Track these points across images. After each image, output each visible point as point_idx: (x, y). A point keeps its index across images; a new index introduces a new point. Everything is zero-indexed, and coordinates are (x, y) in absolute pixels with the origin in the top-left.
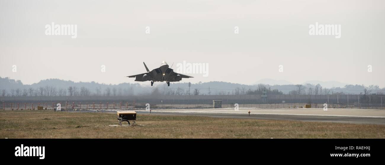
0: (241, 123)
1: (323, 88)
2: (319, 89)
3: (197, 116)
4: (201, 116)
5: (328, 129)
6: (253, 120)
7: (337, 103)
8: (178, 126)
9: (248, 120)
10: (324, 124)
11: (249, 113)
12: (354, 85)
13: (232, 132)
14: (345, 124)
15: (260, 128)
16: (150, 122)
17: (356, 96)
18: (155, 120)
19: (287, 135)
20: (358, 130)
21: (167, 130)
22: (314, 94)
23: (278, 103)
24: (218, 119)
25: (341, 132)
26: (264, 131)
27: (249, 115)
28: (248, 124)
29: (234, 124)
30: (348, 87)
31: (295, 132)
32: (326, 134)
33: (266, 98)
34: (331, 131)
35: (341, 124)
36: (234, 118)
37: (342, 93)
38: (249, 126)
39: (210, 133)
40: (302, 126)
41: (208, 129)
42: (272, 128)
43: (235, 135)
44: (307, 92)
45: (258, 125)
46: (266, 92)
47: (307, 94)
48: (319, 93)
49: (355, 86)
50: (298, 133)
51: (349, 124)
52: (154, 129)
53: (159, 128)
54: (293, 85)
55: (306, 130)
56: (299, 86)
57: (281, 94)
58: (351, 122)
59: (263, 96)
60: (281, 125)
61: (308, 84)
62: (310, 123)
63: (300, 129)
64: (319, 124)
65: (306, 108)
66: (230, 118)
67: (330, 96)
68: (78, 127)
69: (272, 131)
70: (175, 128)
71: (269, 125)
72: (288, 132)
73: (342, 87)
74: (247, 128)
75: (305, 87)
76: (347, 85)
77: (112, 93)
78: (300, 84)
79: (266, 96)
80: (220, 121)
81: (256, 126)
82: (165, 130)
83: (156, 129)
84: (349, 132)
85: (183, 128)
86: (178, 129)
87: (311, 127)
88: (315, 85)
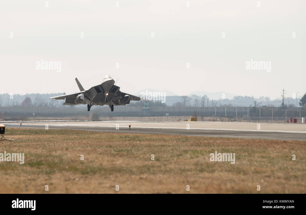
0: (121, 137)
1: (210, 99)
2: (206, 100)
3: (72, 129)
4: (77, 129)
5: (215, 144)
6: (134, 135)
7: (224, 116)
8: (51, 141)
9: (128, 134)
10: (211, 138)
11: (130, 126)
13: (110, 147)
14: (234, 139)
15: (142, 143)
16: (21, 136)
17: (246, 108)
18: (26, 134)
19: (171, 151)
20: (247, 145)
21: (39, 145)
22: (201, 106)
23: (161, 116)
24: (96, 133)
25: (229, 148)
26: (146, 146)
27: (130, 129)
28: (128, 139)
29: (113, 138)
30: (237, 98)
31: (180, 147)
32: (212, 150)
33: (148, 109)
34: (218, 146)
35: (228, 139)
36: (113, 132)
37: (230, 105)
38: (129, 140)
39: (86, 148)
40: (187, 141)
41: (84, 144)
42: (152, 143)
43: (114, 151)
44: (192, 104)
45: (140, 140)
46: (148, 104)
47: (192, 106)
48: (206, 105)
49: (244, 98)
50: (183, 148)
51: (237, 139)
52: (24, 144)
53: (30, 143)
54: (177, 96)
55: (192, 145)
56: (185, 97)
57: (163, 105)
58: (240, 137)
59: (144, 108)
60: (164, 140)
61: (194, 96)
62: (196, 138)
63: (184, 144)
64: (205, 139)
65: (191, 121)
66: (109, 132)
67: (218, 108)
69: (154, 146)
70: (49, 142)
71: (151, 140)
72: (172, 148)
73: (231, 98)
74: (127, 143)
75: (190, 99)
76: (235, 97)
78: (185, 95)
79: (148, 108)
80: (97, 135)
81: (137, 141)
82: (37, 145)
83: (27, 144)
84: (238, 147)
85: (57, 142)
86: (51, 144)
87: (196, 142)
88: (201, 96)
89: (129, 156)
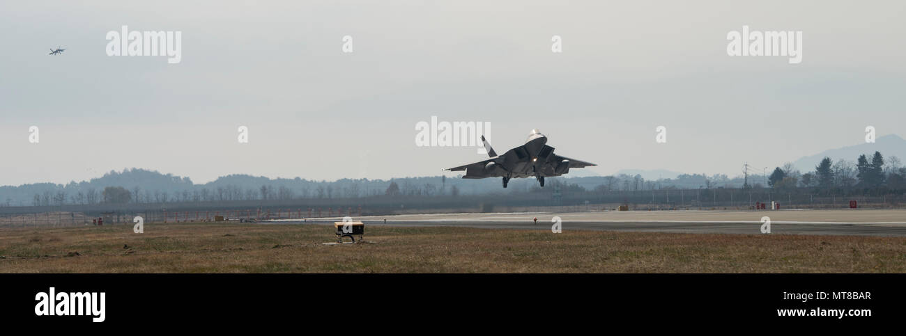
0: (524, 236)
1: (646, 179)
2: (639, 182)
3: (456, 226)
4: (463, 226)
5: (654, 242)
6: (542, 232)
7: (665, 203)
8: (427, 243)
9: (533, 231)
10: (648, 234)
11: (535, 220)
12: (691, 174)
13: (510, 249)
14: (680, 234)
15: (553, 243)
16: (385, 238)
17: (695, 190)
18: (393, 235)
19: (593, 253)
20: (699, 243)
21: (410, 248)
22: (633, 190)
23: (578, 204)
24: (488, 230)
25: (675, 246)
26: (559, 247)
27: (535, 223)
28: (533, 238)
29: (513, 237)
30: (683, 177)
31: (606, 248)
32: (651, 250)
33: (560, 196)
34: (659, 245)
35: (672, 235)
36: (512, 229)
37: (674, 186)
38: (534, 240)
39: (477, 252)
40: (615, 238)
41: (473, 246)
42: (567, 242)
43: (515, 255)
44: (621, 186)
45: (549, 239)
46: (559, 188)
47: (621, 190)
48: (640, 188)
49: (693, 176)
50: (610, 249)
51: (684, 234)
52: (390, 247)
53: (399, 247)
54: (600, 177)
55: (622, 245)
56: (610, 178)
57: (581, 190)
58: (688, 231)
59: (555, 194)
60: (584, 238)
61: (622, 175)
62: (627, 233)
63: (612, 243)
64: (640, 235)
65: (621, 210)
66: (506, 229)
67: (656, 192)
68: (277, 247)
69: (570, 247)
70: (424, 245)
71: (565, 239)
72: (595, 249)
73: (673, 178)
74: (532, 243)
75: (618, 180)
76: (680, 175)
77: (326, 193)
78: (610, 175)
79: (560, 194)
80: (491, 234)
81: (546, 240)
82: (408, 249)
83: (394, 247)
84: (686, 246)
85: (435, 245)
86: (427, 248)
87: (629, 240)
88: (634, 176)
89: (535, 261)
